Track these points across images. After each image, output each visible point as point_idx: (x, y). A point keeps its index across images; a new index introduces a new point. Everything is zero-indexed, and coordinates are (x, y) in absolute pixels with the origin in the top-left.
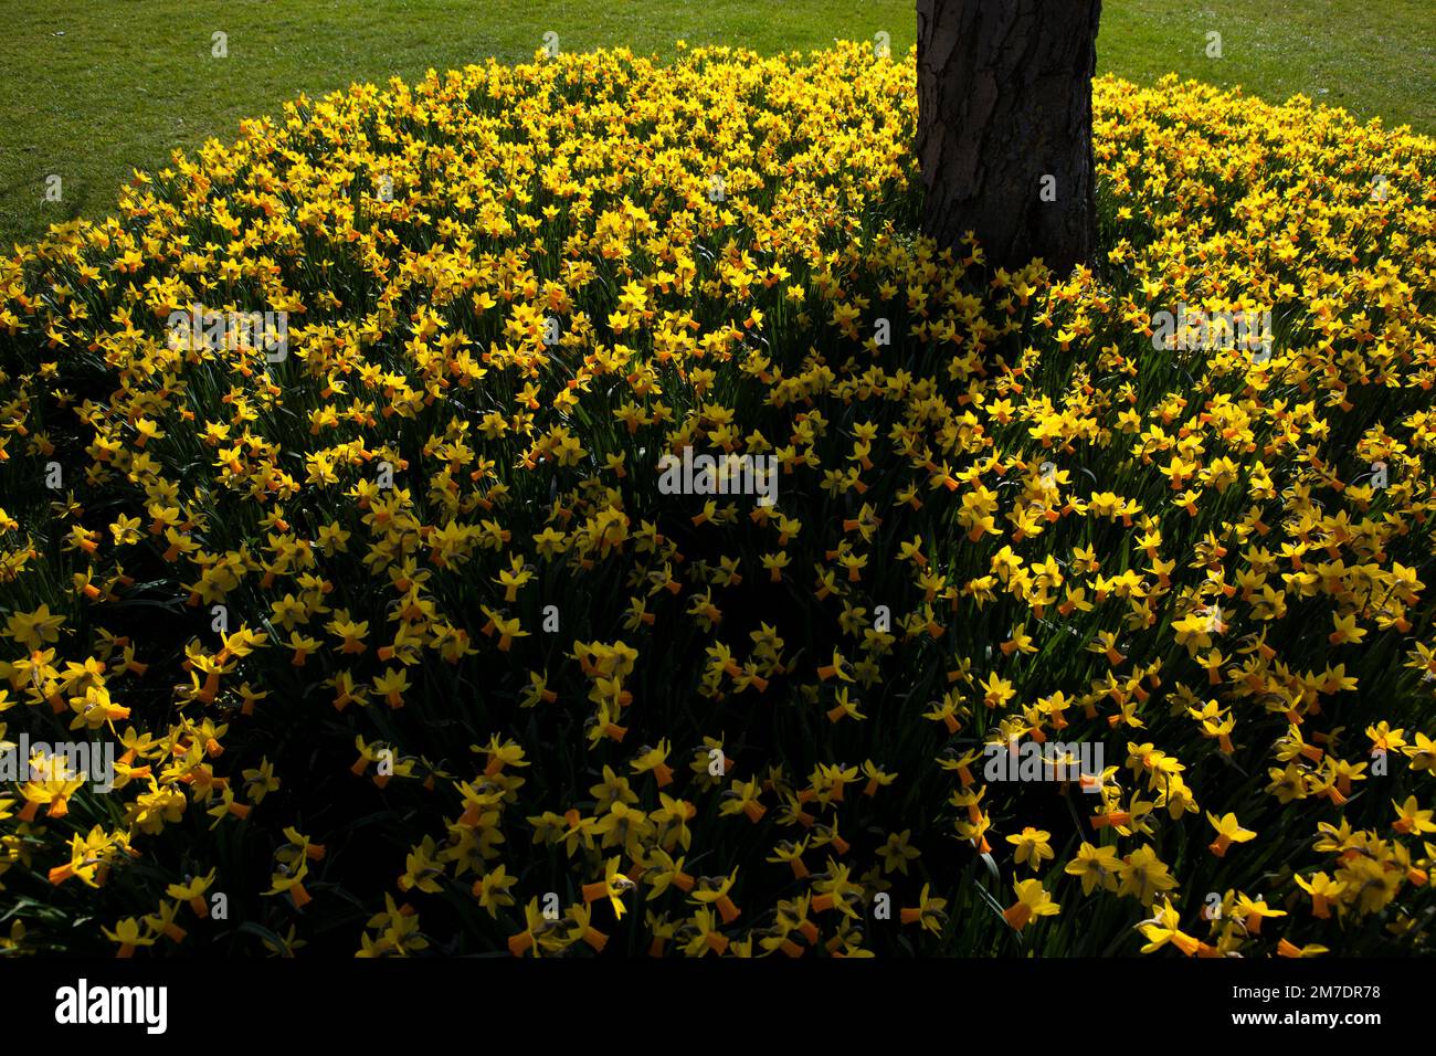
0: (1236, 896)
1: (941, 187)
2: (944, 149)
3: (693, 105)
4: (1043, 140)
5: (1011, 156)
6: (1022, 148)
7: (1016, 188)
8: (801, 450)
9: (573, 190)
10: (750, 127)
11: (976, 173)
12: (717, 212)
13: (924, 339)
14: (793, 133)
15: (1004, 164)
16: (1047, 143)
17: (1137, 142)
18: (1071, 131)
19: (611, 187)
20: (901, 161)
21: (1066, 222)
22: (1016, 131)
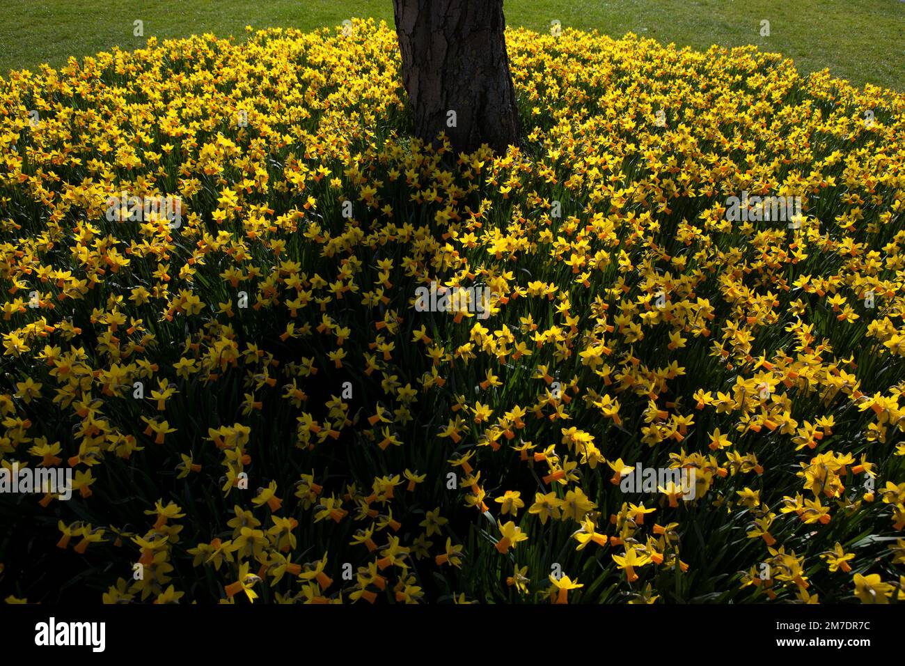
0: (628, 506)
1: (421, 106)
2: (420, 82)
3: (260, 68)
4: (479, 71)
5: (461, 83)
6: (466, 77)
7: (467, 102)
8: (345, 283)
9: (182, 132)
10: (299, 79)
11: (441, 95)
12: (281, 137)
13: (420, 202)
14: (327, 81)
15: (457, 88)
16: (482, 72)
17: (540, 67)
18: (494, 64)
19: (208, 127)
20: (398, 92)
21: (500, 120)
22: (461, 67)
